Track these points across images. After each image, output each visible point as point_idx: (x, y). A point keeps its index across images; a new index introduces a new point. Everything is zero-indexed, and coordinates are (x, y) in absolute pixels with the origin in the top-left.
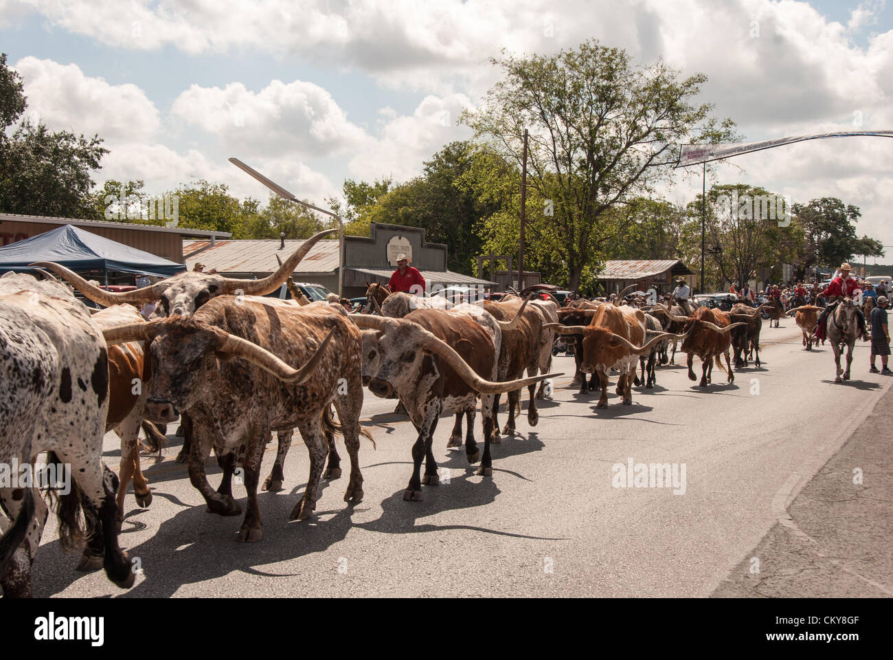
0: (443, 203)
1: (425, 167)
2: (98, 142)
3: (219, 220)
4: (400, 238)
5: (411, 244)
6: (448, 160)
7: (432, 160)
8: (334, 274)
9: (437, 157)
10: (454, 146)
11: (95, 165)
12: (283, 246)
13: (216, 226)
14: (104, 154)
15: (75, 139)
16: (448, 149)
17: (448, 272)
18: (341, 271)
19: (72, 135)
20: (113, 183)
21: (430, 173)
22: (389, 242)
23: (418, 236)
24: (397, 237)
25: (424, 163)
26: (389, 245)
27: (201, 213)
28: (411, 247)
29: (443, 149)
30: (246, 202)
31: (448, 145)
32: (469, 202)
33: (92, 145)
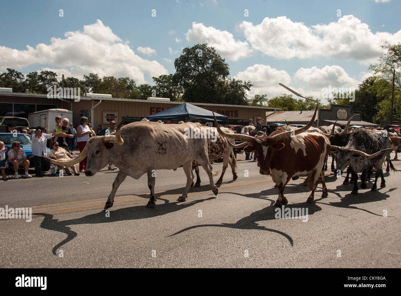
0: (365, 98)
1: (359, 86)
2: (249, 83)
3: (289, 106)
4: (342, 109)
5: (347, 111)
6: (367, 83)
7: (361, 83)
8: (316, 122)
9: (364, 82)
10: (369, 78)
11: (249, 90)
12: (301, 113)
13: (288, 108)
14: (252, 86)
15: (242, 82)
16: (367, 79)
17: (362, 121)
18: (318, 120)
19: (241, 81)
20: (258, 95)
21: (361, 88)
22: (338, 111)
23: (350, 109)
24: (341, 109)
25: (359, 85)
26: (337, 112)
27: (284, 104)
28: (346, 112)
29: (366, 80)
30: (299, 100)
31: (367, 78)
32: (375, 97)
33: (248, 83)
